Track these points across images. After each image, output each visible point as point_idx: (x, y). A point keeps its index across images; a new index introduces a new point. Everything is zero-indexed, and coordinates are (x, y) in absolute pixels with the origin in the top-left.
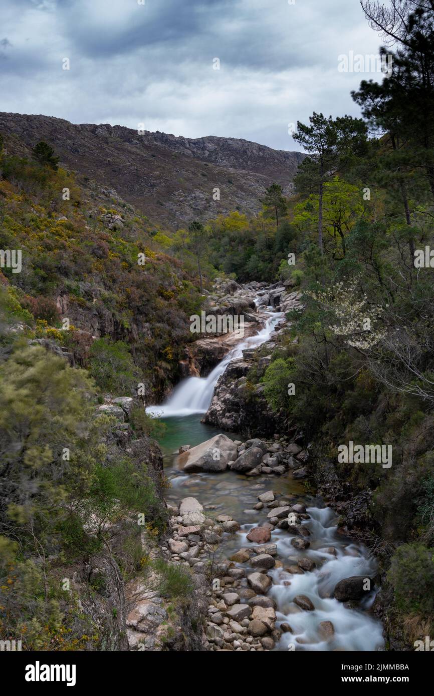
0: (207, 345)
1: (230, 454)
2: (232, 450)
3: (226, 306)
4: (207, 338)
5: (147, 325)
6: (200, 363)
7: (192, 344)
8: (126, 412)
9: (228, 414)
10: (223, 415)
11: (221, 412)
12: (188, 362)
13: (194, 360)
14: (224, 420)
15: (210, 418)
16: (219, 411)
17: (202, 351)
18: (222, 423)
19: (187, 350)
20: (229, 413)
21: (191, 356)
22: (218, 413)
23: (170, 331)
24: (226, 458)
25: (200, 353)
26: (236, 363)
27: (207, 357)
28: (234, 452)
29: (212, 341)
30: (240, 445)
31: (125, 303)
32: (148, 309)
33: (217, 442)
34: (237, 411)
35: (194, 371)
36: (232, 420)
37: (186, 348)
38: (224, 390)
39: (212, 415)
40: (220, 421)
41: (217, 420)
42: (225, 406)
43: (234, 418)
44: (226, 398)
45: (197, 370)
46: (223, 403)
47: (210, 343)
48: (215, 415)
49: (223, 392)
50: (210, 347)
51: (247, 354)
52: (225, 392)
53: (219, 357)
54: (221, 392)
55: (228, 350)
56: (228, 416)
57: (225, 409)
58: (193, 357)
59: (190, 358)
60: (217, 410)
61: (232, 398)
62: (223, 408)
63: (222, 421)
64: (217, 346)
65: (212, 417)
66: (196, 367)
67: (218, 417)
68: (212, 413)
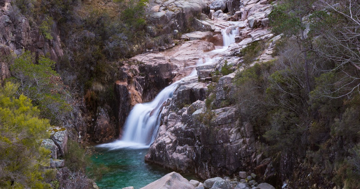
0: (151, 60)
3: (173, 11)
4: (150, 52)
6: (142, 84)
7: (131, 60)
8: (58, 145)
9: (179, 148)
10: (174, 149)
11: (171, 145)
12: (126, 83)
13: (134, 80)
14: (175, 155)
15: (157, 153)
16: (168, 144)
17: (143, 69)
18: (172, 159)
19: (125, 67)
20: (181, 145)
21: (130, 74)
22: (167, 146)
25: (142, 72)
26: (189, 83)
27: (151, 76)
29: (156, 55)
30: (197, 185)
33: (169, 182)
34: (191, 144)
35: (136, 96)
36: (185, 154)
37: (123, 65)
38: (173, 117)
39: (159, 149)
40: (170, 156)
41: (166, 155)
42: (176, 137)
43: (188, 152)
44: (177, 127)
45: (139, 94)
46: (173, 134)
47: (155, 58)
48: (163, 149)
49: (172, 120)
50: (154, 63)
51: (202, 72)
52: (175, 120)
53: (165, 75)
54: (170, 120)
55: (176, 67)
56: (180, 149)
57: (176, 141)
58: (133, 77)
59: (129, 78)
60: (166, 142)
61: (185, 127)
62: (174, 140)
63: (172, 157)
64: (163, 62)
65: (159, 152)
66: (136, 89)
67: (168, 152)
68: (160, 147)
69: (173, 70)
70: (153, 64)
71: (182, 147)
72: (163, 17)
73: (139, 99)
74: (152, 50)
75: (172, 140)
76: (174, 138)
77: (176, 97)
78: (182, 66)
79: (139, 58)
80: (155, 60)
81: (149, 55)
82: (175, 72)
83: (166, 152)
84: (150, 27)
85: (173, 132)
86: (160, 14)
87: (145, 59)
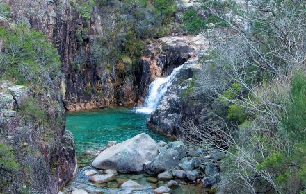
0: (174, 42)
1: (149, 154)
2: (153, 150)
4: (175, 35)
6: (163, 61)
7: (157, 40)
8: (15, 100)
9: (170, 115)
10: (166, 115)
11: (164, 112)
12: (149, 59)
13: (157, 57)
15: (154, 118)
17: (167, 49)
19: (151, 46)
21: (154, 52)
22: (162, 113)
24: (144, 157)
25: (165, 51)
26: (192, 63)
27: (171, 55)
29: (179, 39)
34: (178, 113)
35: (156, 70)
36: (173, 121)
37: (149, 44)
38: (173, 90)
39: (156, 115)
41: (159, 120)
42: (170, 106)
43: (175, 119)
44: (172, 98)
45: (159, 69)
46: (168, 104)
47: (178, 41)
48: (159, 115)
49: (172, 92)
51: (202, 55)
53: (184, 56)
54: (170, 92)
55: (194, 49)
56: (170, 117)
57: (169, 109)
58: (156, 54)
59: (153, 55)
60: (161, 109)
61: (177, 99)
62: (167, 109)
63: (163, 122)
64: (183, 44)
65: (156, 117)
66: (158, 65)
67: (161, 117)
68: (157, 113)
69: (190, 52)
70: (174, 45)
71: (172, 115)
72: (191, 8)
73: (159, 73)
74: (177, 34)
76: (168, 107)
78: (199, 49)
79: (164, 39)
81: (174, 38)
82: (191, 54)
84: (178, 15)
85: (168, 102)
86: (188, 5)
87: (169, 41)
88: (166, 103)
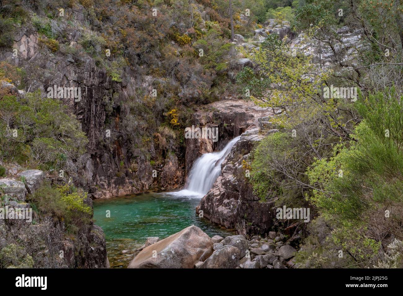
0: (227, 108)
1: (201, 252)
2: (205, 247)
4: (228, 100)
5: (149, 78)
7: (206, 106)
8: (27, 188)
9: (226, 201)
10: (220, 201)
11: (218, 197)
14: (221, 209)
15: (206, 205)
16: (216, 196)
17: (219, 116)
19: (199, 113)
20: (229, 199)
22: (215, 198)
23: (176, 89)
24: (194, 257)
25: (216, 119)
26: (251, 134)
27: (225, 125)
28: (206, 250)
29: (235, 103)
31: (119, 49)
32: (151, 58)
33: (187, 235)
34: (236, 198)
35: (206, 144)
36: (230, 209)
37: (196, 111)
38: (229, 169)
39: (208, 201)
40: (216, 209)
41: (212, 207)
42: (225, 190)
43: (232, 207)
44: (227, 179)
45: (210, 142)
46: (223, 186)
47: (232, 106)
48: (212, 201)
49: (228, 171)
50: (229, 111)
51: (263, 123)
52: (230, 172)
53: (241, 125)
54: (225, 171)
55: (252, 116)
56: (226, 203)
57: (224, 194)
58: (205, 124)
60: (215, 194)
61: (234, 180)
62: (222, 193)
63: (217, 210)
64: (238, 110)
65: (208, 204)
67: (215, 204)
68: (209, 198)
69: (247, 120)
71: (228, 201)
72: (247, 64)
73: (209, 147)
74: (230, 98)
75: (221, 192)
76: (223, 190)
77: (235, 148)
78: (259, 116)
79: (215, 105)
80: (231, 108)
81: (227, 102)
82: (249, 122)
83: (213, 204)
84: (232, 74)
85: (224, 184)
86: (244, 61)
87: (221, 106)
88: (220, 185)
